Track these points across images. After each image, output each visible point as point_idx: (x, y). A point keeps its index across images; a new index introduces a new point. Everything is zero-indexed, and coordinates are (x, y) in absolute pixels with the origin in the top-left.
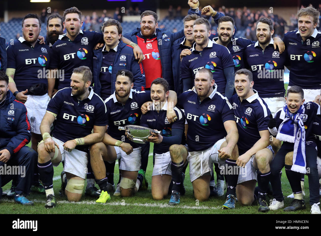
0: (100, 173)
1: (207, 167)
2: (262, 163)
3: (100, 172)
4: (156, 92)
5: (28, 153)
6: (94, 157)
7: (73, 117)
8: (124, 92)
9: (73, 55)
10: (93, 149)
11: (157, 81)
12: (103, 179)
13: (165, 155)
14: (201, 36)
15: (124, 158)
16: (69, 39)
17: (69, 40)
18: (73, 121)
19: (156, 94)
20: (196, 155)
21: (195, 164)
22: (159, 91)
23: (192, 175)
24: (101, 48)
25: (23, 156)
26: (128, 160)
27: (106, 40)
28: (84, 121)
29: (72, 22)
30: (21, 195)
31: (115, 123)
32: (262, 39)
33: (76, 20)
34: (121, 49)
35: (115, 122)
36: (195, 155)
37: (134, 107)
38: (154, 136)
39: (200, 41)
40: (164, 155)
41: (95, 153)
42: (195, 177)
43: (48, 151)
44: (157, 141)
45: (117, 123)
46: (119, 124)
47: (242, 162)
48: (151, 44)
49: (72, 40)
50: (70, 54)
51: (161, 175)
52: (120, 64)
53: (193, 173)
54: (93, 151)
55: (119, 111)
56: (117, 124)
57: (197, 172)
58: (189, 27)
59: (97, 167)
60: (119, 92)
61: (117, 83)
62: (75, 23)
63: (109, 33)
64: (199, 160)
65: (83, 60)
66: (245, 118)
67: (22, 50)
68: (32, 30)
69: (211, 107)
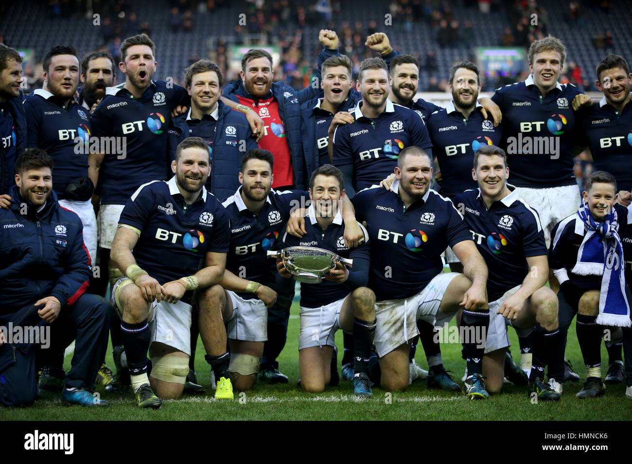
0: (219, 344)
1: (414, 328)
2: (549, 312)
3: (219, 342)
4: (326, 191)
5: (100, 305)
6: (212, 313)
7: (176, 235)
8: (263, 191)
9: (140, 123)
10: (209, 298)
11: (329, 170)
12: (223, 355)
13: (327, 310)
14: (381, 91)
15: (244, 317)
16: (131, 94)
17: (132, 97)
18: (175, 242)
19: (328, 194)
20: (392, 306)
21: (390, 323)
22: (333, 189)
23: (383, 344)
24: (183, 114)
25: (89, 312)
26: (251, 321)
27: (200, 98)
28: (195, 244)
29: (142, 60)
30: (79, 388)
31: (237, 250)
32: (466, 99)
33: (149, 59)
34: (225, 115)
35: (238, 248)
36: (388, 308)
37: (274, 219)
38: (338, 268)
39: (379, 99)
40: (324, 309)
41: (212, 305)
42: (390, 346)
43: (148, 299)
44: (342, 278)
45: (241, 249)
46: (245, 252)
47: (514, 310)
48: (266, 109)
49: (138, 96)
50: (135, 123)
51: (319, 346)
52: (227, 143)
53: (385, 340)
54: (209, 301)
55: (248, 227)
56: (241, 252)
57: (393, 338)
58: (337, 78)
59: (214, 331)
60: (253, 191)
61: (249, 174)
62: (147, 62)
63: (207, 84)
64: (397, 315)
65: (156, 135)
66: (500, 235)
67: (50, 113)
68: (70, 77)
69: (425, 217)
